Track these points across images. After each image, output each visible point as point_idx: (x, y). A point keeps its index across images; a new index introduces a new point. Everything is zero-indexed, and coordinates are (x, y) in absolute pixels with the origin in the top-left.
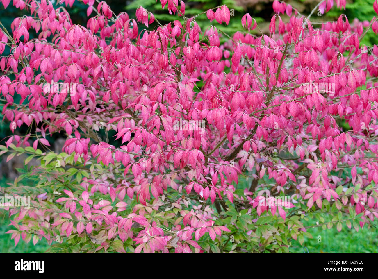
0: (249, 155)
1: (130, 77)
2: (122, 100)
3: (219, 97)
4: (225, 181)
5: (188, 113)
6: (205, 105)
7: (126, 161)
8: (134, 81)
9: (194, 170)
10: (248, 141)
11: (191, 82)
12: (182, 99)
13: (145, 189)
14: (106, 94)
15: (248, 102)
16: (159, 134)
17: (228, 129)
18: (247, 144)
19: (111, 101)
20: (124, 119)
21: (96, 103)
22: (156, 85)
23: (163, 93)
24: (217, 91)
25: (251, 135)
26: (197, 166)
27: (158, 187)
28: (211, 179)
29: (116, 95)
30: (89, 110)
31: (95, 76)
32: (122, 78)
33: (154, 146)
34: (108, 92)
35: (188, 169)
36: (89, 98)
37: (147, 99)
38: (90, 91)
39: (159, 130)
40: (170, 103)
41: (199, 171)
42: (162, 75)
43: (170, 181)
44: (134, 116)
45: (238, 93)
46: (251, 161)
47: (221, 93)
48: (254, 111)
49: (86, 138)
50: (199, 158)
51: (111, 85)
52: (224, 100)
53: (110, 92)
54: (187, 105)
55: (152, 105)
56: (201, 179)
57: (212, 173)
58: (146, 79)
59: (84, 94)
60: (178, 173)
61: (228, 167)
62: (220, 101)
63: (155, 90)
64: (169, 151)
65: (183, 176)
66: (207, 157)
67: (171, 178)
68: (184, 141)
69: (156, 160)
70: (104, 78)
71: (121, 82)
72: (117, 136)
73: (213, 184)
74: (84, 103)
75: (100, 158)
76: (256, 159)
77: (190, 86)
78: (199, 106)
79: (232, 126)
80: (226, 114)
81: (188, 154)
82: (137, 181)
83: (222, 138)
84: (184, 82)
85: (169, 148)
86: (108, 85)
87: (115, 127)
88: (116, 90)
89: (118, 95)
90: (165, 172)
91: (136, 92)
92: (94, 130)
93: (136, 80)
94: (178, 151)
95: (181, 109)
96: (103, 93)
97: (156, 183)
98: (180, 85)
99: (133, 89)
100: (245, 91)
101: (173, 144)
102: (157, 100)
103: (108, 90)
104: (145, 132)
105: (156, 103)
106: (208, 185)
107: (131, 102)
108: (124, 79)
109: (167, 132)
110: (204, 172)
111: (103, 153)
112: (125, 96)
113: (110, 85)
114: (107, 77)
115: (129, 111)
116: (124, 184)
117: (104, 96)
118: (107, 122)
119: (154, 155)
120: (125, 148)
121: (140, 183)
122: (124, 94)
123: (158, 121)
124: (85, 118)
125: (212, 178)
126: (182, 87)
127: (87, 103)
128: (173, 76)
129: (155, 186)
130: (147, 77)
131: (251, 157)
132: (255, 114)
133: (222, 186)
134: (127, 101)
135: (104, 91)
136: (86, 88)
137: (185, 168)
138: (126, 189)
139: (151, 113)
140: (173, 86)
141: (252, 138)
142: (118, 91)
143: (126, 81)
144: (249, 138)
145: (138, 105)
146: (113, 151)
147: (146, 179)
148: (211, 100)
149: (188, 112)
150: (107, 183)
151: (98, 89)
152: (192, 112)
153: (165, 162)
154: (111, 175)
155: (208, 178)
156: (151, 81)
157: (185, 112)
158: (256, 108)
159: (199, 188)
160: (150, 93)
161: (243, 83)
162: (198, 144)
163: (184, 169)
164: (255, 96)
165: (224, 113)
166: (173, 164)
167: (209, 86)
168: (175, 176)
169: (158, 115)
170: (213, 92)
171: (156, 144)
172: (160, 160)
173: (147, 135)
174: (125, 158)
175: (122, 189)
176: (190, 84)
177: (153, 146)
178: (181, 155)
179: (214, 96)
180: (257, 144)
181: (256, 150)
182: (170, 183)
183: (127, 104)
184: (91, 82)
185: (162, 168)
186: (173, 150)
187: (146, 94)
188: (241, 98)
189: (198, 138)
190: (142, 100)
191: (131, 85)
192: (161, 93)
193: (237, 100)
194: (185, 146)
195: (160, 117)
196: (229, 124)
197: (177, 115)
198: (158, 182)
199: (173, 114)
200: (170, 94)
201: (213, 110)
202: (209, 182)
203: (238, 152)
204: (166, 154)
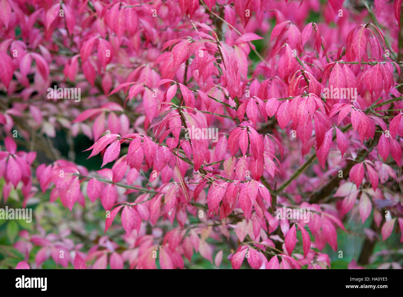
0: (360, 193)
1: (120, 28)
2: (102, 76)
3: (303, 74)
4: (312, 246)
5: (238, 106)
6: (273, 90)
7: (109, 199)
8: (128, 38)
9: (248, 221)
10: (360, 165)
11: (244, 42)
12: (228, 76)
13: (146, 258)
14: (70, 62)
15: (362, 85)
16: (179, 146)
17: (320, 140)
18: (357, 170)
19: (81, 77)
20: (107, 114)
21: (50, 79)
22: (173, 46)
23: (187, 64)
24: (297, 60)
25: (364, 151)
26: (254, 214)
27: (174, 255)
28: (281, 240)
29: (90, 65)
30: (34, 94)
31: (48, 25)
32: (103, 31)
33: (168, 170)
34: (74, 59)
35: (237, 219)
36: (35, 69)
37: (155, 74)
38: (37, 56)
39: (178, 138)
40: (202, 83)
41: (258, 225)
42: (184, 27)
43: (198, 242)
44: (128, 109)
45: (342, 65)
46: (365, 206)
47: (305, 65)
48: (374, 104)
49: (27, 151)
50: (259, 199)
51: (81, 45)
52: (312, 79)
53: (79, 58)
54: (236, 90)
55: (164, 87)
56: (261, 240)
57: (285, 228)
58: (152, 34)
59: (25, 62)
60: (215, 225)
61: (317, 217)
62: (305, 82)
63: (171, 58)
64: (197, 181)
65: (224, 231)
66: (274, 194)
67: (199, 235)
68: (229, 163)
69: (170, 200)
70: (66, 28)
71: (101, 40)
72: (92, 150)
73: (285, 250)
74: (26, 80)
75: (56, 193)
76: (374, 199)
77: (243, 49)
78: (260, 91)
79: (328, 134)
80: (317, 108)
81: (239, 189)
82: (131, 241)
83: (305, 156)
84: (230, 42)
85: (198, 177)
86: (74, 44)
87: (87, 130)
88: (92, 54)
89: (94, 65)
90: (187, 222)
91: (133, 59)
92: (45, 135)
93: (132, 34)
94: (217, 182)
95: (223, 97)
96: (63, 59)
97: (170, 247)
98: (225, 48)
99: (125, 54)
100: (356, 62)
101: (205, 169)
102: (176, 79)
103: (75, 54)
104: (150, 143)
105: (172, 84)
106: (277, 253)
107: (122, 81)
108: (107, 33)
109: (195, 145)
110: (268, 225)
111: (62, 184)
112: (109, 67)
113: (78, 44)
114: (72, 28)
115: (117, 98)
116: (104, 245)
117: (67, 66)
118: (72, 119)
119: (167, 188)
120: (108, 175)
121: (138, 245)
122: (108, 63)
123: (176, 122)
124: (27, 110)
125: (283, 239)
126: (228, 51)
127: (31, 78)
128: (208, 28)
129: (168, 252)
130: (154, 31)
131: (364, 197)
132: (376, 110)
133: (305, 255)
134: (114, 78)
135: (68, 55)
136: (30, 50)
137: (230, 216)
138: (109, 255)
139: (163, 106)
140: (208, 49)
141: (367, 157)
142: (95, 58)
143: (112, 37)
144: (361, 158)
145: (137, 87)
146: (82, 178)
147: (148, 237)
148: (286, 79)
149: (239, 103)
150: (69, 243)
151: (54, 52)
152: (246, 104)
153: (189, 204)
154: (78, 226)
155: (276, 238)
156: (163, 37)
157: (233, 103)
158: (377, 97)
159: (258, 258)
160: (162, 64)
161: (353, 45)
162: (259, 170)
163: (228, 220)
164: (377, 72)
165: (312, 106)
166: (206, 208)
167: (282, 52)
168: (208, 232)
169: (178, 110)
170: (290, 63)
171: (172, 167)
172: (179, 200)
173: (154, 150)
174: (108, 195)
175: (98, 257)
176: (243, 45)
177: (164, 170)
178: (223, 192)
179: (292, 71)
180: (377, 171)
181: (375, 182)
182: (198, 246)
183: (113, 83)
184: (40, 36)
185: (182, 216)
186: (206, 180)
187: (152, 64)
188: (348, 77)
189: (259, 157)
190: (144, 76)
191: (122, 46)
192: (184, 64)
193: (338, 80)
194: (230, 174)
195: (181, 114)
196: (321, 128)
197: (215, 109)
198: (173, 244)
199: (208, 106)
200: (202, 65)
201: (290, 101)
202: (278, 245)
203: (338, 186)
204: (193, 188)
